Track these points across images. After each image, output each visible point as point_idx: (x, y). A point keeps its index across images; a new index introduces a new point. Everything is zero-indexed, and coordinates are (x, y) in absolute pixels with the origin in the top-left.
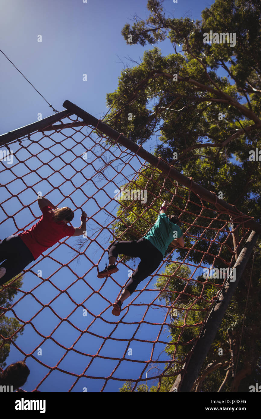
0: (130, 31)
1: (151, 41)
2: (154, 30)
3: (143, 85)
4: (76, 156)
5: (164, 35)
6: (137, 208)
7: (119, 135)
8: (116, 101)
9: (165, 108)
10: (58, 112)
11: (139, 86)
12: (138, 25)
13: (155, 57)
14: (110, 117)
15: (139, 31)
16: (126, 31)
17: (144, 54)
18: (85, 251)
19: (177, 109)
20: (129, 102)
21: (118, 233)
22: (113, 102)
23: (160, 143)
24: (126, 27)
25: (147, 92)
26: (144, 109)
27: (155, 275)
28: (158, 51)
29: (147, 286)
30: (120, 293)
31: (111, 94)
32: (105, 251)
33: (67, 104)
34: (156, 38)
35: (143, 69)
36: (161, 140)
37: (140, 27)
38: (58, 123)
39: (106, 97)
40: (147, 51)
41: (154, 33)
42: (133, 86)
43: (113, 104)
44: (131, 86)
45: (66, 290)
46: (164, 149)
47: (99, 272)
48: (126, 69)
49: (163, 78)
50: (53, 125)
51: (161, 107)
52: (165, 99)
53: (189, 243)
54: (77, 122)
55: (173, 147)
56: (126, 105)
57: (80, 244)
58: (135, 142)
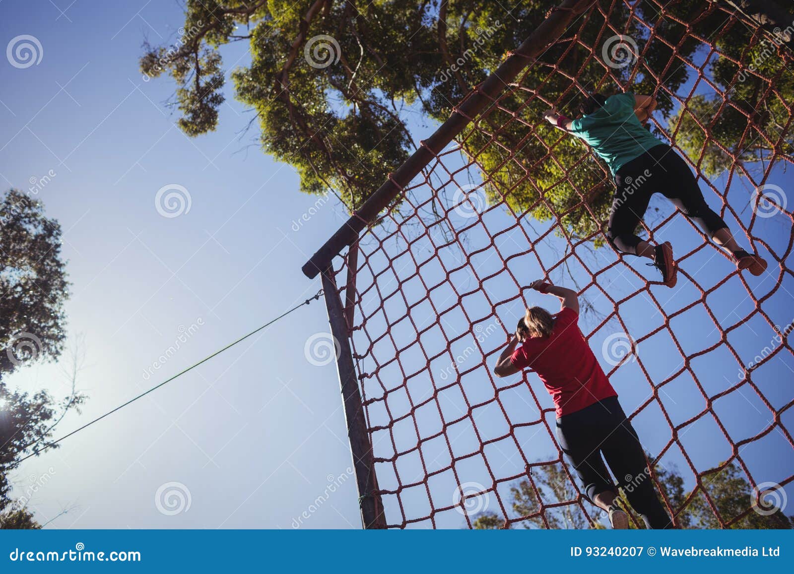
0: (192, 119)
1: (218, 82)
2: (199, 72)
3: (299, 115)
4: (415, 275)
5: (211, 54)
6: (539, 179)
7: (390, 181)
8: (319, 175)
9: (351, 81)
10: (321, 291)
11: (299, 125)
12: (183, 102)
13: (248, 81)
14: (347, 193)
15: (195, 102)
16: (191, 128)
17: (240, 102)
18: (613, 301)
19: (358, 57)
20: (325, 150)
21: (581, 229)
22: (320, 181)
23: (420, 105)
24: (182, 127)
25: (314, 110)
26: (345, 123)
27: (698, 170)
28: (238, 73)
29: (717, 192)
30: (718, 249)
31: (304, 182)
32: (621, 260)
33: (309, 270)
34: (214, 73)
35: (268, 109)
36: (412, 102)
37: (188, 98)
38: (343, 295)
39: (305, 193)
40: (235, 94)
41: (205, 75)
42: (297, 136)
43: (324, 182)
44: (296, 139)
45: (685, 356)
46: (432, 98)
47: (662, 281)
48: (261, 142)
49: (293, 72)
50: (344, 307)
51: (349, 88)
52: (333, 77)
53: (637, 86)
54: (348, 258)
55: (433, 80)
56: (330, 157)
57: (587, 309)
58: (404, 154)
